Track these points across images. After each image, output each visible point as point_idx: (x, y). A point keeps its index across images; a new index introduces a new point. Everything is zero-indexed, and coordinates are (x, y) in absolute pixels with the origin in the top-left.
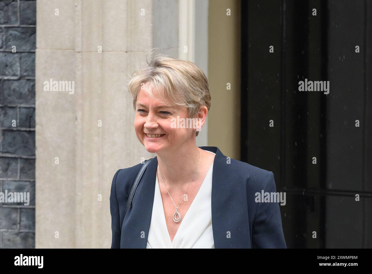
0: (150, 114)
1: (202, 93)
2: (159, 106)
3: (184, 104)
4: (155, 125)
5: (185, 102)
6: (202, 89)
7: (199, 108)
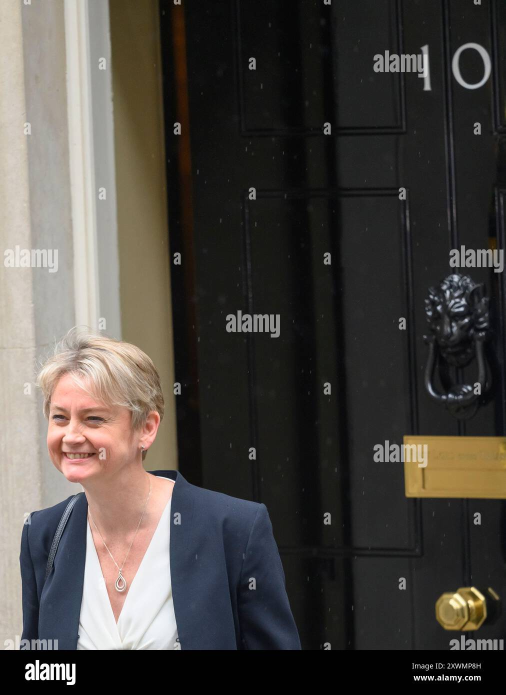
0: (73, 422)
1: (151, 391)
2: (86, 408)
3: (127, 405)
4: (80, 439)
5: (129, 402)
6: (151, 386)
7: (147, 414)
